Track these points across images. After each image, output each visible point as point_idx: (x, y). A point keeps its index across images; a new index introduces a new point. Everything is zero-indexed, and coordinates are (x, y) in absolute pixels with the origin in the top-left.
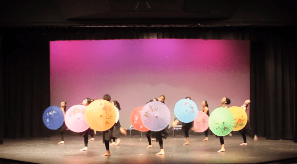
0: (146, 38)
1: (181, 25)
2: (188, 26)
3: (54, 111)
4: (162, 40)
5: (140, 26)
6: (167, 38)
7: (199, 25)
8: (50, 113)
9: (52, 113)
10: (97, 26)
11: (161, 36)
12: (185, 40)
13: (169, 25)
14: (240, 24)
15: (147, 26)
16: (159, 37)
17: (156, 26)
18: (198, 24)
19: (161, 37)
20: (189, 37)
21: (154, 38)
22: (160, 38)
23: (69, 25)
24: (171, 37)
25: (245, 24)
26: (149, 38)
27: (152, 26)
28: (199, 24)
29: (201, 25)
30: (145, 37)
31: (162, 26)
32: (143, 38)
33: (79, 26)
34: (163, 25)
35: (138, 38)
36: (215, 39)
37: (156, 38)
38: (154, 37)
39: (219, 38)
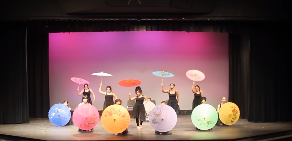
0: (137, 31)
1: (167, 19)
2: (174, 20)
3: (63, 110)
4: (150, 32)
5: (131, 20)
6: (155, 30)
7: (183, 19)
8: (59, 110)
9: (61, 111)
10: (93, 20)
11: (150, 29)
12: (171, 32)
13: (157, 19)
14: (219, 19)
15: (138, 20)
16: (148, 30)
17: (145, 20)
18: (182, 18)
20: (174, 30)
21: (143, 30)
23: (69, 19)
24: (158, 30)
25: (223, 19)
26: (139, 31)
27: (142, 20)
28: (183, 18)
29: (185, 19)
30: (135, 29)
31: (151, 20)
33: (78, 19)
35: (129, 30)
36: (197, 31)
37: (145, 31)
38: (143, 29)
39: (201, 31)
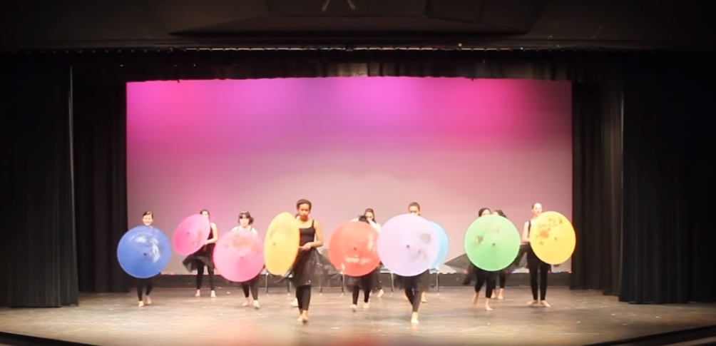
0: (344, 76)
1: (420, 48)
2: (436, 49)
5: (331, 49)
6: (389, 75)
7: (460, 47)
10: (237, 48)
11: (377, 71)
12: (429, 79)
13: (394, 47)
14: (549, 46)
15: (347, 48)
16: (371, 73)
17: (366, 49)
18: (457, 44)
19: (375, 73)
20: (436, 73)
21: (360, 75)
22: (375, 75)
23: (176, 46)
24: (397, 73)
25: (558, 46)
26: (349, 76)
27: (358, 49)
28: (460, 45)
29: (462, 47)
30: (341, 73)
31: (379, 49)
32: (336, 75)
33: (198, 48)
34: (382, 47)
35: (325, 75)
36: (492, 77)
37: (365, 76)
38: (360, 73)
39: (503, 76)
